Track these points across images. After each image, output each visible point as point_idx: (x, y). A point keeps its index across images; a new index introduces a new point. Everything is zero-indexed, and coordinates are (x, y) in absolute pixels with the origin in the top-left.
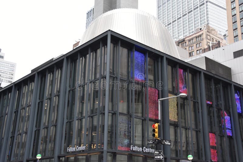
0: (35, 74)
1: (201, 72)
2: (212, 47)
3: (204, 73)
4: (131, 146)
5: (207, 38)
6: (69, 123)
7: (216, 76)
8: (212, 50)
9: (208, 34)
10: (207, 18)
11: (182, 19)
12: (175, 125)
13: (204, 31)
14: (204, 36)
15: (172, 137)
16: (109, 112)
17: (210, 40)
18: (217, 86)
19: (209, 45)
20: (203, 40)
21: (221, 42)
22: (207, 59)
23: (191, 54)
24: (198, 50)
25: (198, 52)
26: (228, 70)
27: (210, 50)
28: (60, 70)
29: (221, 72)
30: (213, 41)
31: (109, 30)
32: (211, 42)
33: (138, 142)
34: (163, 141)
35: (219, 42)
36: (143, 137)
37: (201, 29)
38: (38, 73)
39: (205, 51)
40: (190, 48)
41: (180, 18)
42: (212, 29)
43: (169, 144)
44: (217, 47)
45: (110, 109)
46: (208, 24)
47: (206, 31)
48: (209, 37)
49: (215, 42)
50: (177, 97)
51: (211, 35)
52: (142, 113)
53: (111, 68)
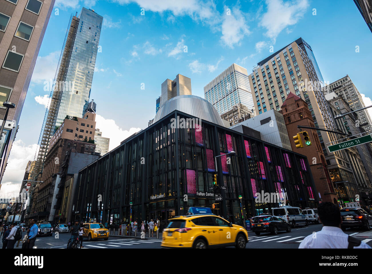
0: (124, 145)
1: (241, 135)
2: (245, 118)
3: (243, 136)
4: (197, 192)
5: (241, 112)
6: (150, 178)
7: (251, 138)
8: (245, 120)
9: (241, 109)
10: (239, 99)
11: (222, 100)
12: (227, 176)
13: (239, 108)
14: (239, 111)
15: (225, 184)
16: (179, 169)
17: (243, 114)
18: (253, 145)
19: (243, 117)
20: (238, 113)
21: (250, 114)
22: (243, 127)
23: (231, 124)
24: (236, 121)
25: (236, 122)
26: (258, 133)
27: (244, 121)
28: (142, 140)
29: (253, 135)
30: (245, 114)
31: (176, 110)
32: (244, 115)
33: (201, 188)
34: (221, 187)
35: (249, 114)
36: (205, 185)
37: (236, 106)
38: (127, 144)
39: (240, 121)
40: (230, 120)
41: (221, 100)
42: (243, 106)
43: (225, 188)
44: (248, 118)
45: (180, 166)
46: (240, 102)
47: (240, 107)
48: (242, 112)
49: (246, 115)
50: (227, 155)
51: (244, 110)
52: (203, 168)
53: (179, 137)
